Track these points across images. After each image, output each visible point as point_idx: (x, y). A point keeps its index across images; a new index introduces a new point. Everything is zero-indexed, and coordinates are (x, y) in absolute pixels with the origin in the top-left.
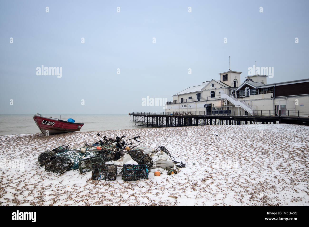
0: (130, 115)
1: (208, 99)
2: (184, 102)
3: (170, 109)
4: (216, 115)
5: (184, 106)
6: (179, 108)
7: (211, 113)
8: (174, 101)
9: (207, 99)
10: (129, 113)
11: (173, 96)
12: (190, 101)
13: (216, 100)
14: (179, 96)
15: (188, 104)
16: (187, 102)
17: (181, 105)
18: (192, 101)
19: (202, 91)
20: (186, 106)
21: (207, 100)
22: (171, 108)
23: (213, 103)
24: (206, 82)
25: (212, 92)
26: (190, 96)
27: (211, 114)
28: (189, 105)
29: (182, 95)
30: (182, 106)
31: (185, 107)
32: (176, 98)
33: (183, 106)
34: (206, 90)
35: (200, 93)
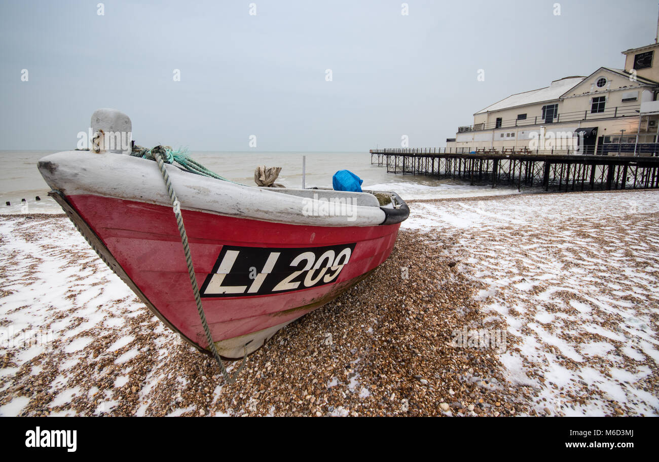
0: (373, 153)
1: (586, 117)
2: (502, 127)
3: (467, 143)
4: (610, 154)
5: (508, 135)
6: (493, 139)
7: (594, 149)
8: (475, 125)
9: (584, 115)
10: (371, 150)
11: (474, 115)
12: (528, 124)
13: (615, 117)
14: (490, 113)
15: (520, 130)
16: (517, 126)
17: (498, 133)
18: (534, 123)
19: (561, 99)
20: (513, 135)
21: (583, 120)
22: (471, 140)
23: (601, 125)
24: (563, 79)
25: (595, 100)
26: (522, 112)
27: (594, 152)
28: (523, 133)
29: (499, 111)
30: (502, 135)
31: (510, 138)
32: (482, 119)
33: (505, 136)
34: (575, 96)
35: (555, 104)
